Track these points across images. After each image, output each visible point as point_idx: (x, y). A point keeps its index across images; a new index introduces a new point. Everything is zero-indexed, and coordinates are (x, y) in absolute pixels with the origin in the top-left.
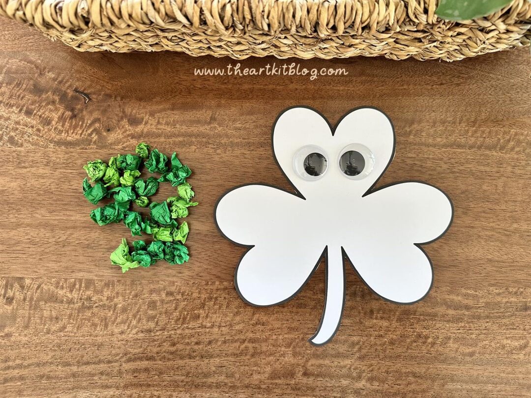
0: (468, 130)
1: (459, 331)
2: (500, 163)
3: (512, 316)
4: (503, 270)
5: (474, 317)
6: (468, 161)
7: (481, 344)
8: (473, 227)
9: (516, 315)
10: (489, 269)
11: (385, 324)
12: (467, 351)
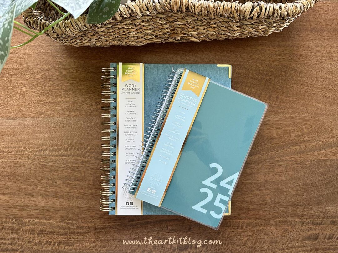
0: (68, 148)
1: (65, 239)
2: (82, 163)
3: (89, 232)
4: (85, 211)
5: (72, 233)
6: (68, 162)
7: (75, 245)
8: (70, 192)
9: (91, 232)
10: (78, 211)
11: (32, 236)
12: (69, 248)
